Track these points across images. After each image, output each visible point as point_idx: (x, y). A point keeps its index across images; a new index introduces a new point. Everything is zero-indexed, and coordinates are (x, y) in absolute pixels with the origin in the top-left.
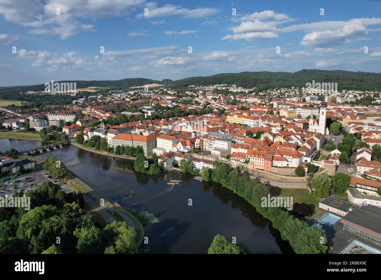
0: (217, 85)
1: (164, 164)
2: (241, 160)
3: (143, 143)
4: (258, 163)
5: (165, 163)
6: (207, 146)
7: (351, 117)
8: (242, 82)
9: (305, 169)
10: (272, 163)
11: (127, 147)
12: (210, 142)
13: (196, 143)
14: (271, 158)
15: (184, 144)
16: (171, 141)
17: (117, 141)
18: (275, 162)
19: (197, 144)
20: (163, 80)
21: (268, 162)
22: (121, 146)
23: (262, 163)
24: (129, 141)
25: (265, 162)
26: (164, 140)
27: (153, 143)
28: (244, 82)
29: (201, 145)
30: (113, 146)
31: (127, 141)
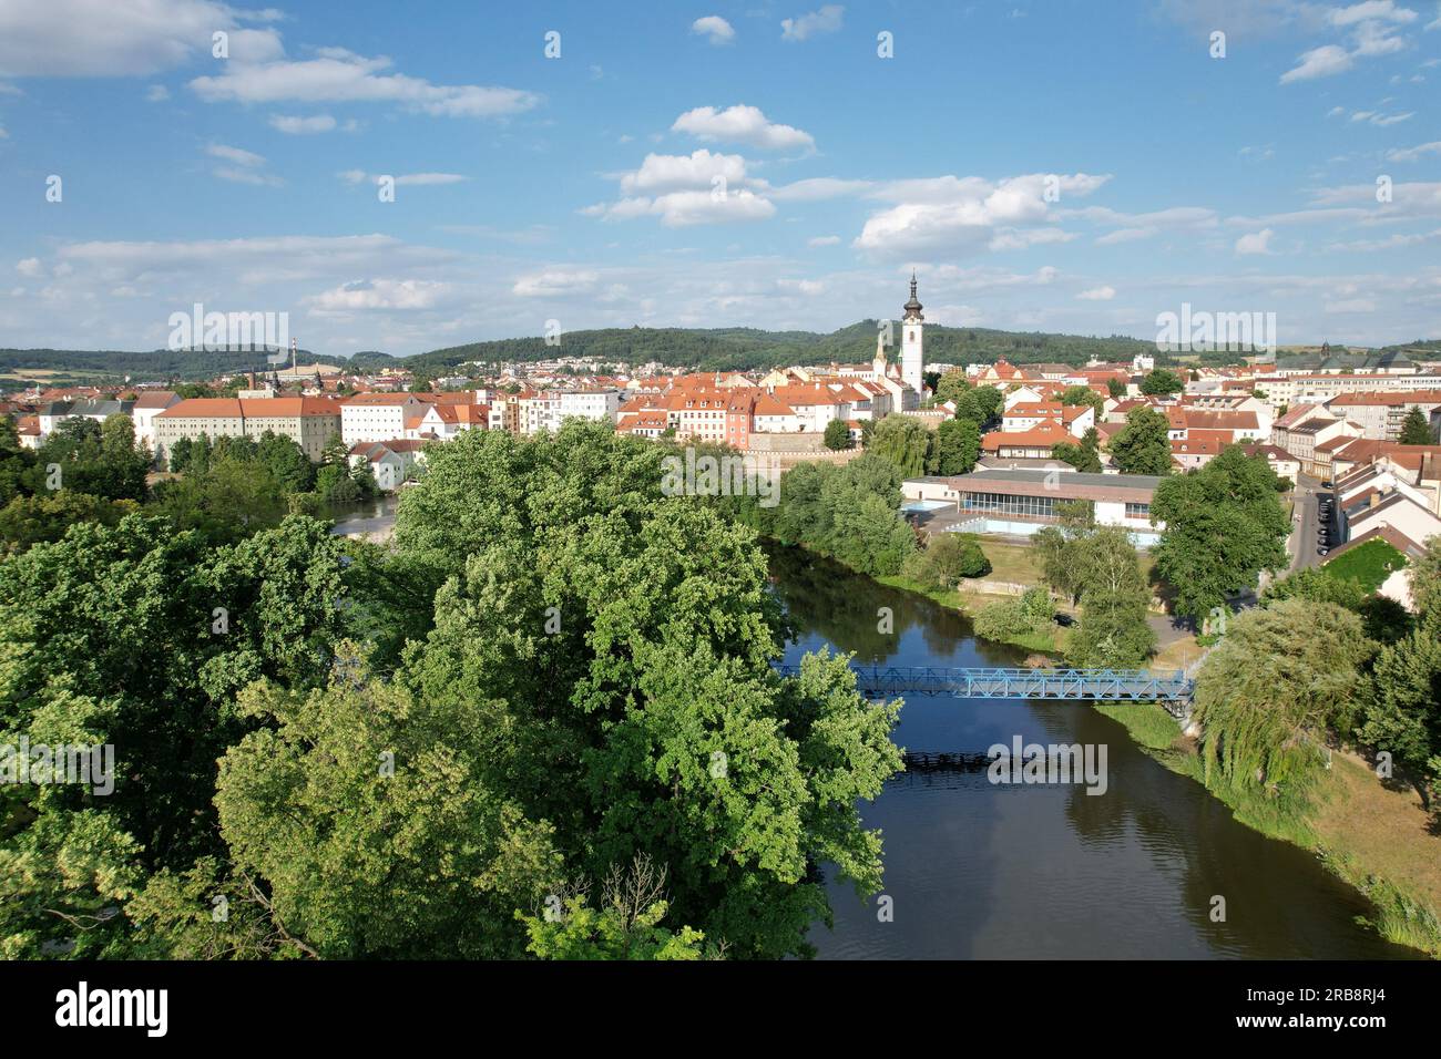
0: (570, 358)
1: (373, 469)
2: (652, 432)
3: (286, 421)
4: (707, 427)
5: (375, 465)
6: (533, 422)
7: (999, 373)
8: (660, 349)
9: (855, 430)
10: (752, 424)
11: (221, 439)
12: (542, 408)
13: (491, 414)
14: (748, 406)
15: (450, 418)
16: (396, 408)
17: (178, 427)
18: (760, 419)
19: (496, 418)
20: (358, 355)
21: (738, 420)
22: (194, 439)
23: (721, 427)
24: (229, 422)
25: (728, 421)
26: (371, 408)
27: (328, 425)
28: (666, 349)
29: (511, 422)
30: (160, 446)
31: (220, 422)
